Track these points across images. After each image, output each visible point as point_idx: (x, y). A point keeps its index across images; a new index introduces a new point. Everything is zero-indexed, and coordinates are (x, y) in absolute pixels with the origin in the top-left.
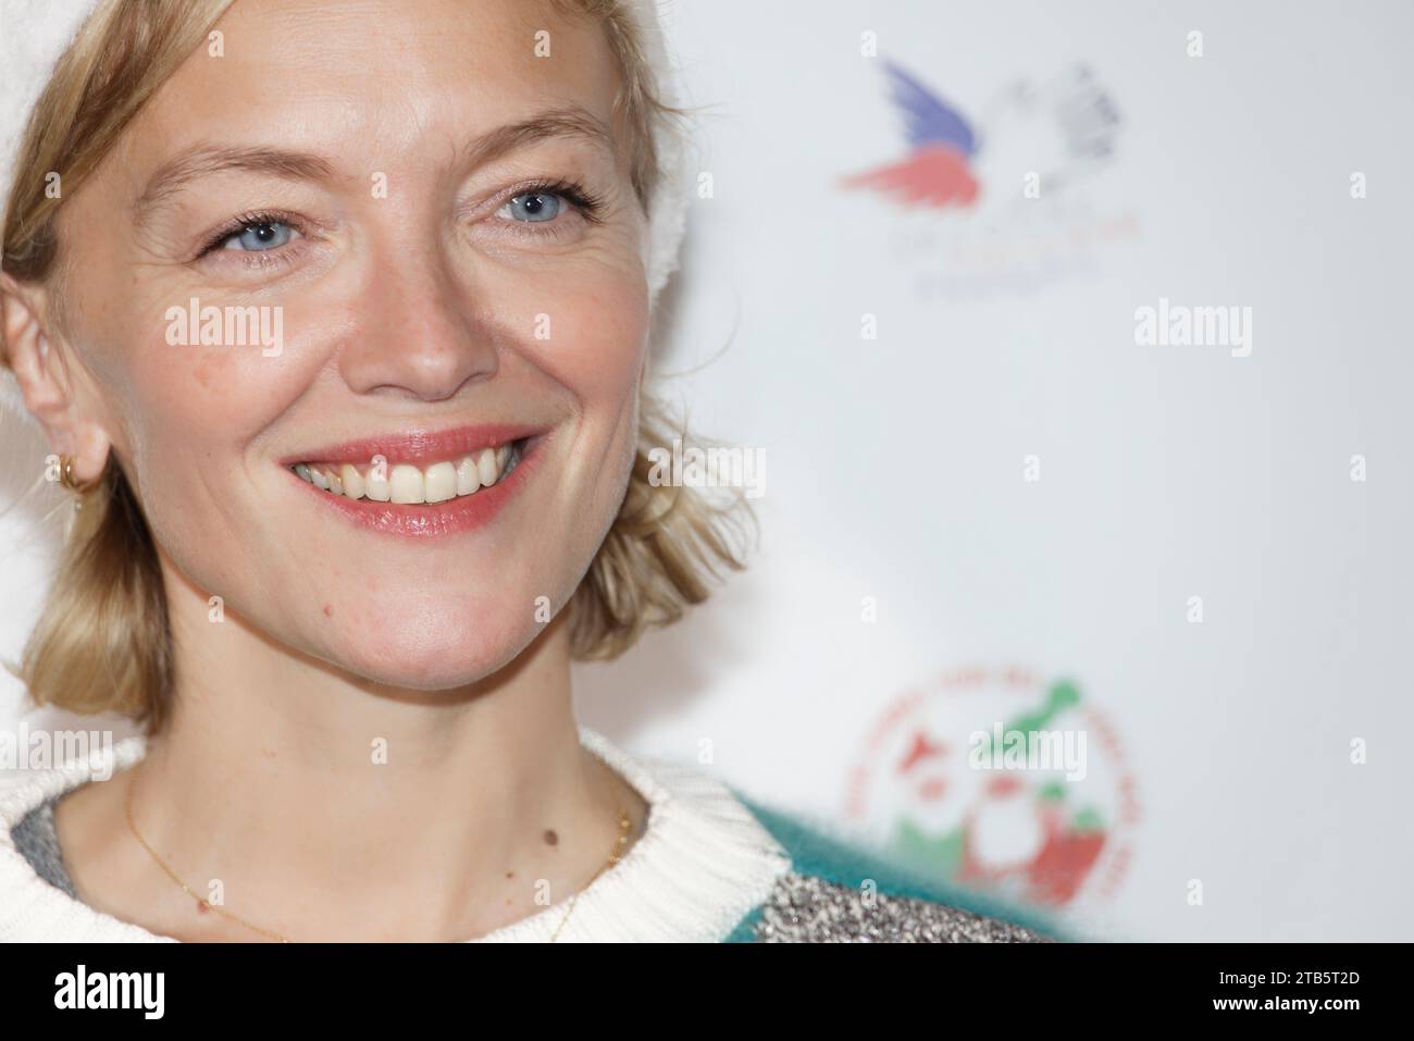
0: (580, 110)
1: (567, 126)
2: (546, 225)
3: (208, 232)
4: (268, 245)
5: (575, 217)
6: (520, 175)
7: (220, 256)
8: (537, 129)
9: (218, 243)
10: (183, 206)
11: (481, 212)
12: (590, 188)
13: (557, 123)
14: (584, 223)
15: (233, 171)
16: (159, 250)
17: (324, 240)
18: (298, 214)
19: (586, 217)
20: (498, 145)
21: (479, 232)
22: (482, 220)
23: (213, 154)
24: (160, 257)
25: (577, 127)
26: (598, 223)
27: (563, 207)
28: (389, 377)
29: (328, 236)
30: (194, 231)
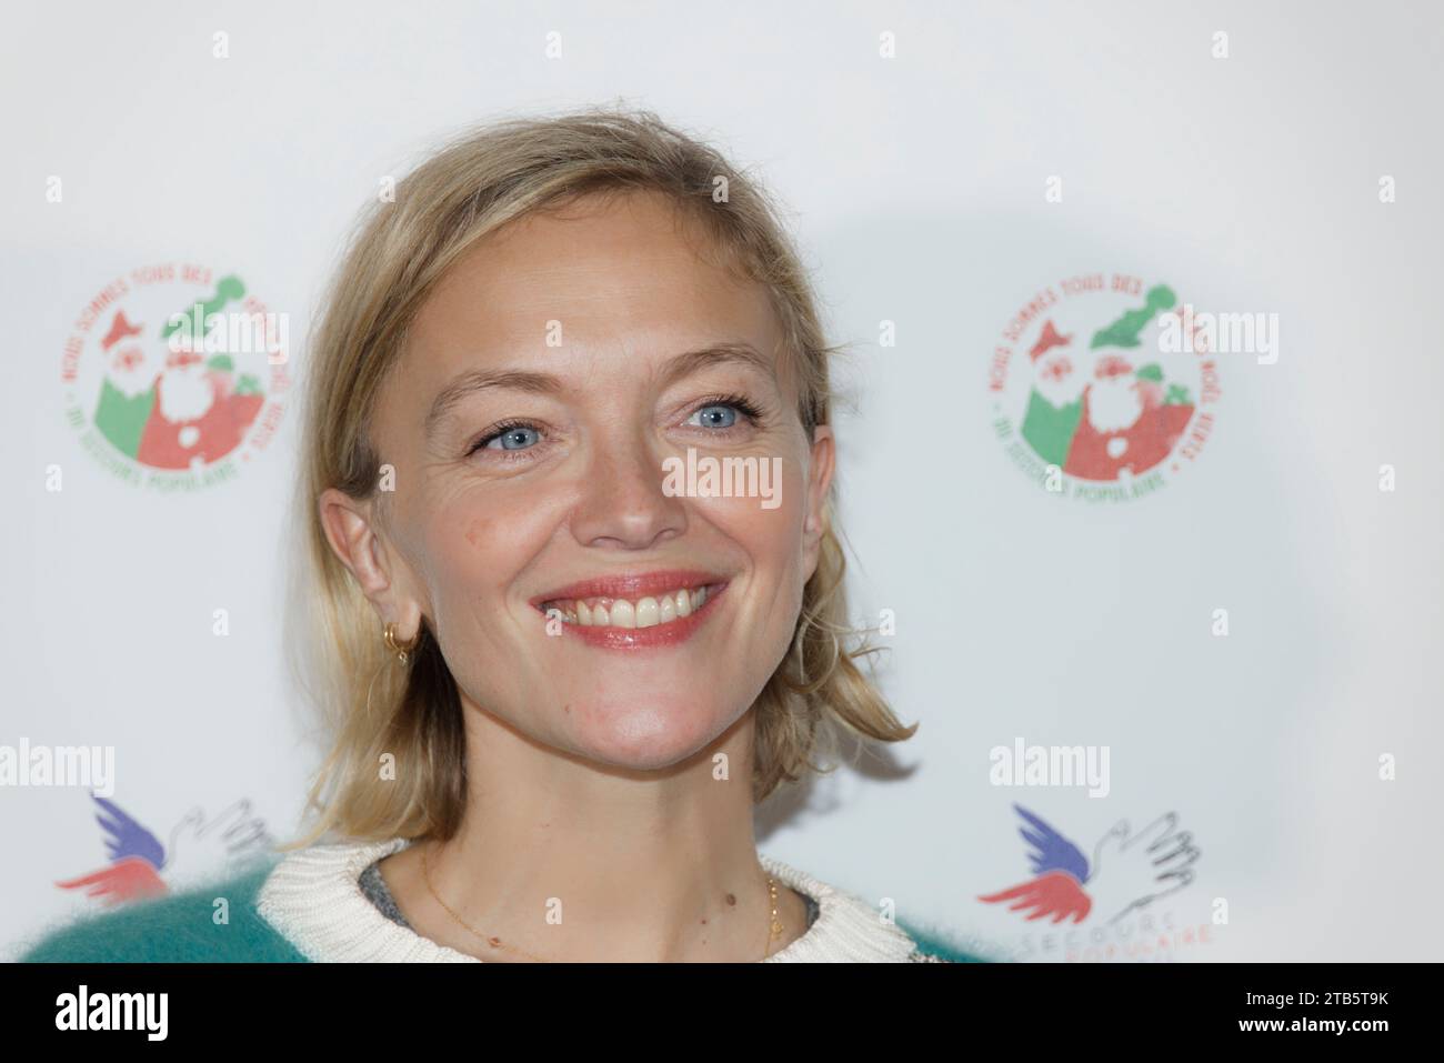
0: (746, 345)
1: (736, 355)
2: (724, 431)
3: (476, 434)
4: (522, 445)
5: (745, 425)
6: (702, 392)
7: (484, 454)
8: (713, 356)
9: (482, 443)
10: (457, 418)
11: (675, 419)
12: (755, 400)
13: (729, 352)
14: (753, 429)
15: (491, 389)
16: (443, 454)
17: (561, 441)
18: (541, 421)
19: (753, 424)
20: (685, 366)
21: (672, 434)
22: (677, 425)
23: (476, 377)
24: (443, 458)
25: (744, 356)
26: (763, 429)
27: (738, 416)
28: (605, 531)
29: (563, 436)
30: (466, 436)
